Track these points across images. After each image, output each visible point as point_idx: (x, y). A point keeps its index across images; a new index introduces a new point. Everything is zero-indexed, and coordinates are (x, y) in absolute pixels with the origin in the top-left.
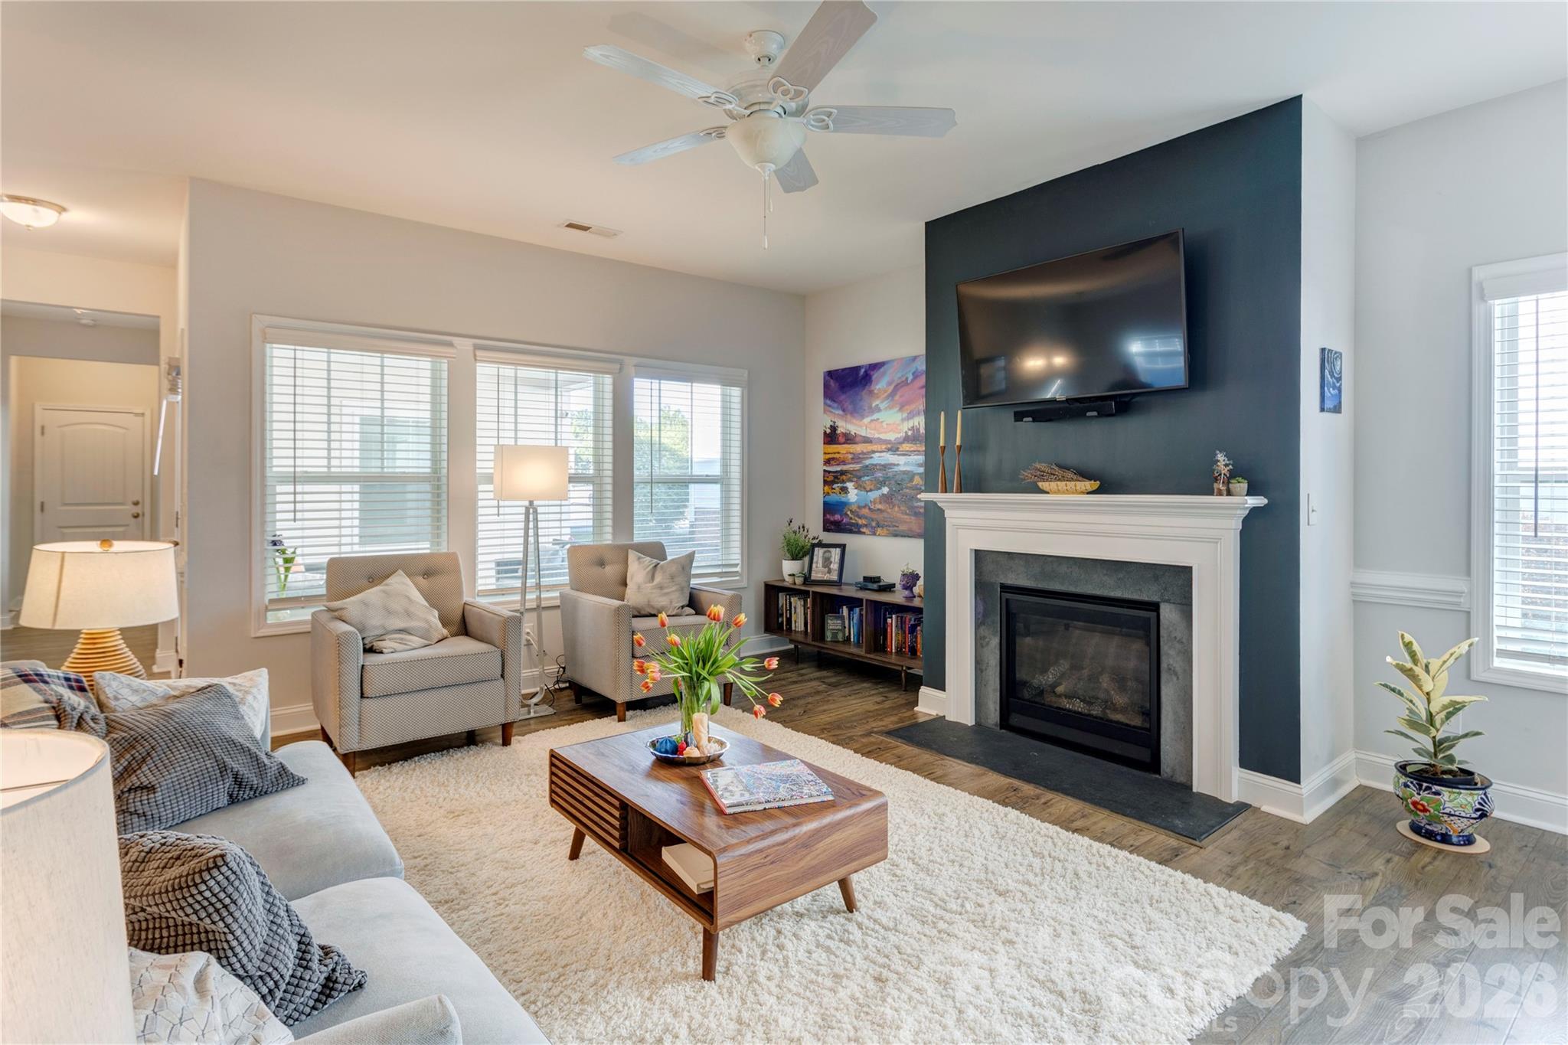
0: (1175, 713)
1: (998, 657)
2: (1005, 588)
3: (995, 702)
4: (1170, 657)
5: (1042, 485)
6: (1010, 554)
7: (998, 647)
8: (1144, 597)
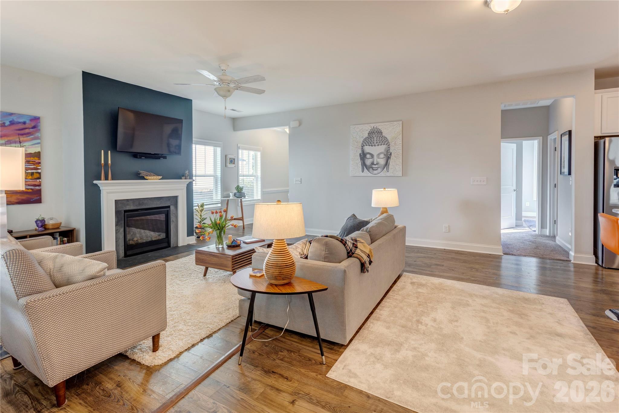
0: (174, 231)
1: (123, 234)
2: (125, 211)
3: (122, 250)
4: (172, 218)
5: (146, 177)
6: (127, 200)
7: (123, 231)
8: (167, 205)
